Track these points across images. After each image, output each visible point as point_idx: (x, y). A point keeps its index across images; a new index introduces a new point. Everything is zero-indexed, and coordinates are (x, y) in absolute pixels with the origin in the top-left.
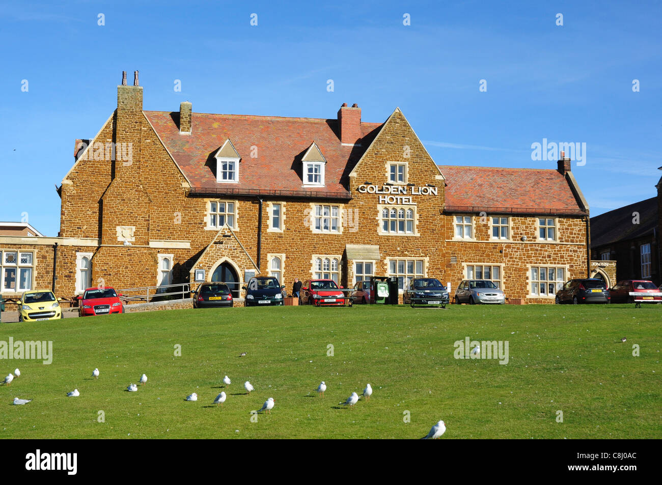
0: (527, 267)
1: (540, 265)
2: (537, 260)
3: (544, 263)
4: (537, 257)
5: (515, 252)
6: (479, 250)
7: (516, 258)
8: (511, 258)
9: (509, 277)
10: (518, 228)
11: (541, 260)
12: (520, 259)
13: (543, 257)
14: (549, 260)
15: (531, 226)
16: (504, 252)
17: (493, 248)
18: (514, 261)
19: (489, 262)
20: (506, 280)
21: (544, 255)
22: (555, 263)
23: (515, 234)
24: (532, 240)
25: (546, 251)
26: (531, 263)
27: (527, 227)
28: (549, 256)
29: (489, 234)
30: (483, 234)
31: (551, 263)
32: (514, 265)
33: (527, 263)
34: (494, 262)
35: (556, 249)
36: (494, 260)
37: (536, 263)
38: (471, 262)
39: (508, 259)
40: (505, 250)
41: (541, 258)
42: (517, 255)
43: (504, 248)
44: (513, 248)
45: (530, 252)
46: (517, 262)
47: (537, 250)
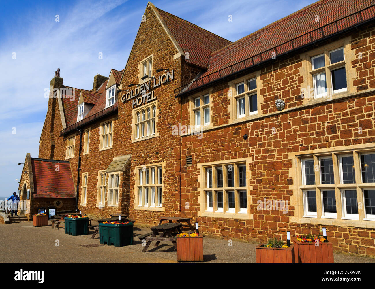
0: (289, 158)
1: (315, 151)
2: (308, 141)
3: (323, 146)
4: (307, 135)
5: (267, 133)
6: (216, 141)
7: (269, 145)
8: (261, 146)
9: (259, 181)
10: (270, 89)
11: (315, 141)
12: (277, 144)
13: (318, 134)
14: (332, 138)
15: (292, 78)
16: (249, 137)
17: (235, 134)
18: (266, 151)
19: (229, 159)
20: (255, 188)
21: (319, 128)
22: (348, 143)
23: (266, 100)
24: (294, 105)
25: (325, 118)
26: (296, 149)
27: (285, 82)
28: (332, 129)
29: (228, 112)
30: (222, 114)
31: (339, 144)
32: (265, 157)
33: (289, 150)
34: (236, 158)
35: (348, 110)
36: (236, 154)
37: (307, 148)
38: (207, 161)
39: (257, 148)
40: (252, 134)
41: (314, 136)
42: (271, 139)
43: (250, 131)
44: (263, 127)
45: (292, 129)
46: (272, 151)
47: (305, 121)
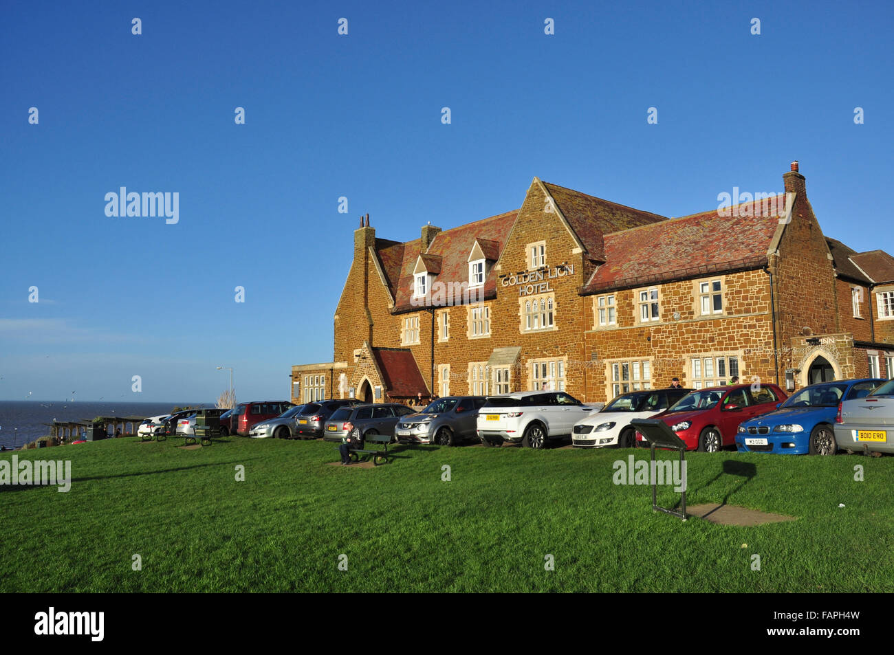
0: (683, 358)
1: (701, 354)
2: (696, 346)
3: (706, 351)
4: (696, 342)
5: (667, 337)
6: (622, 340)
7: (668, 347)
8: (662, 347)
9: (660, 375)
10: (669, 302)
11: (701, 346)
12: (674, 347)
13: (703, 342)
14: (712, 345)
15: (686, 297)
16: (652, 339)
17: (640, 335)
18: (666, 352)
19: (634, 356)
20: (657, 380)
21: (704, 338)
22: (721, 350)
23: (665, 311)
24: (687, 318)
25: (707, 331)
26: (688, 351)
27: (681, 299)
28: (712, 339)
29: (633, 316)
30: (627, 316)
31: (716, 349)
32: (665, 356)
33: (683, 352)
34: (641, 356)
35: (722, 327)
36: (640, 352)
37: (695, 352)
38: (614, 357)
39: (658, 348)
40: (654, 337)
41: (700, 343)
42: (670, 342)
43: (652, 334)
44: (663, 332)
45: (686, 336)
46: (670, 352)
47: (694, 331)
